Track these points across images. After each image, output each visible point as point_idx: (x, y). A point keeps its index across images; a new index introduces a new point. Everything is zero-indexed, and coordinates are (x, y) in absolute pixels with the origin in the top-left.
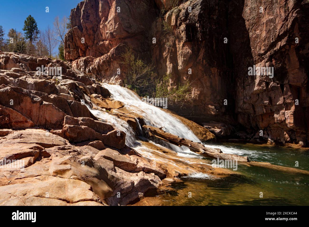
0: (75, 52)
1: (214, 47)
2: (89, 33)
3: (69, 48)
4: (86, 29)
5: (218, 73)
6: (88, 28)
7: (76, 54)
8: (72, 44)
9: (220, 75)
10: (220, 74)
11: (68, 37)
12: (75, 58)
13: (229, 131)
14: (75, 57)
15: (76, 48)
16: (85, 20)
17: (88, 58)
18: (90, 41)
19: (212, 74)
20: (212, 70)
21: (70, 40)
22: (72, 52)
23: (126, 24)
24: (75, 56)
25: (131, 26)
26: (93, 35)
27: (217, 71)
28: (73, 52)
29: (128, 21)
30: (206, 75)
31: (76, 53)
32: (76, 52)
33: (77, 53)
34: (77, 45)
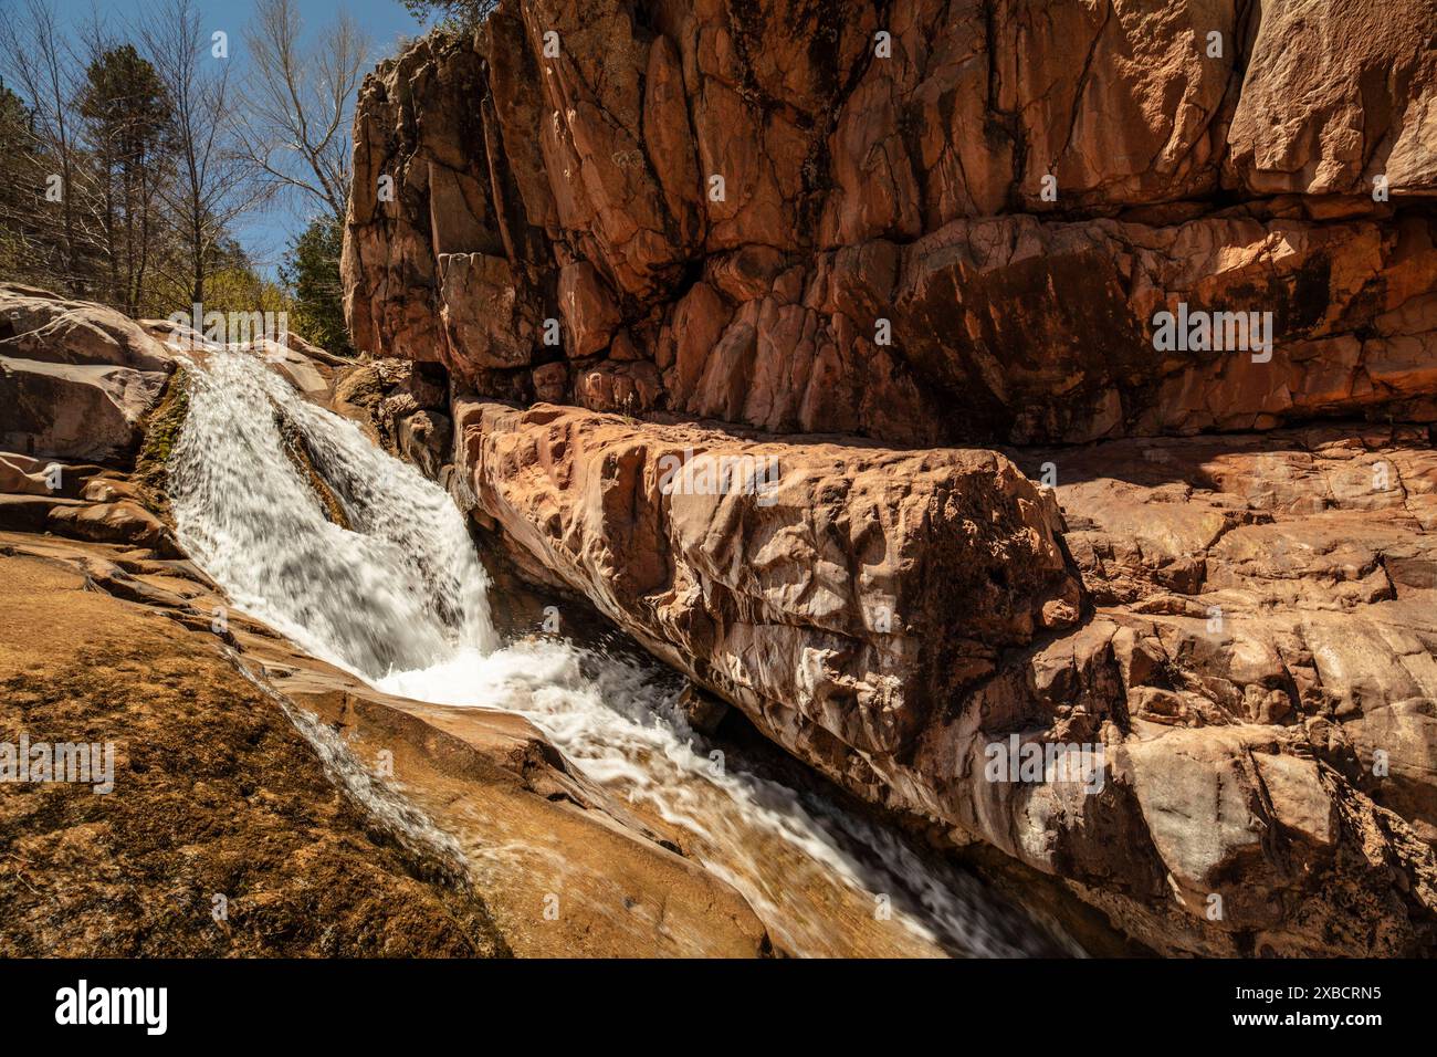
0: (501, 292)
3: (421, 227)
7: (515, 324)
8: (464, 193)
11: (407, 103)
12: (495, 362)
14: (494, 349)
15: (520, 252)
21: (434, 141)
22: (467, 290)
24: (500, 336)
26: (804, 120)
28: (480, 289)
31: (516, 313)
32: (511, 293)
33: (526, 309)
34: (535, 219)
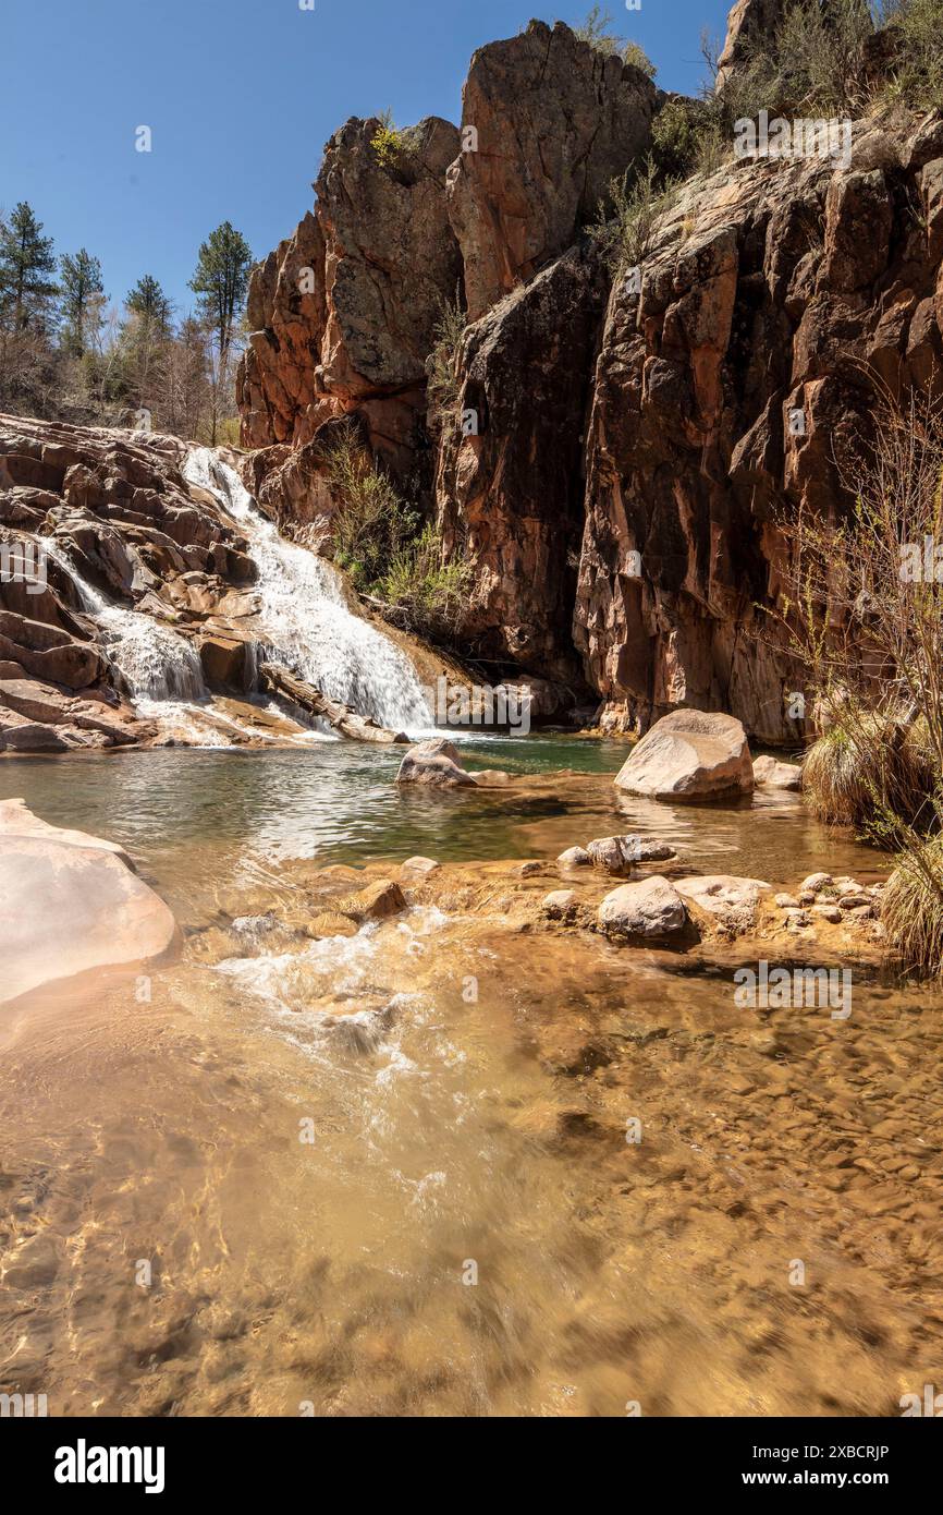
1: (532, 458)
2: (298, 359)
4: (289, 343)
5: (545, 536)
6: (296, 341)
9: (548, 542)
10: (549, 538)
13: (549, 703)
16: (286, 312)
17: (267, 453)
18: (304, 389)
19: (527, 535)
20: (527, 525)
23: (364, 352)
25: (378, 360)
27: (541, 528)
29: (372, 342)
30: (513, 539)
